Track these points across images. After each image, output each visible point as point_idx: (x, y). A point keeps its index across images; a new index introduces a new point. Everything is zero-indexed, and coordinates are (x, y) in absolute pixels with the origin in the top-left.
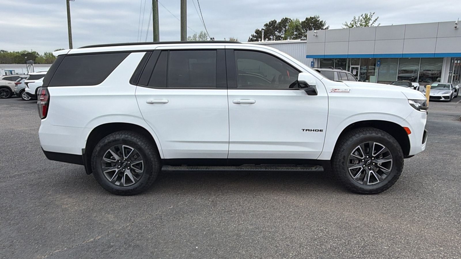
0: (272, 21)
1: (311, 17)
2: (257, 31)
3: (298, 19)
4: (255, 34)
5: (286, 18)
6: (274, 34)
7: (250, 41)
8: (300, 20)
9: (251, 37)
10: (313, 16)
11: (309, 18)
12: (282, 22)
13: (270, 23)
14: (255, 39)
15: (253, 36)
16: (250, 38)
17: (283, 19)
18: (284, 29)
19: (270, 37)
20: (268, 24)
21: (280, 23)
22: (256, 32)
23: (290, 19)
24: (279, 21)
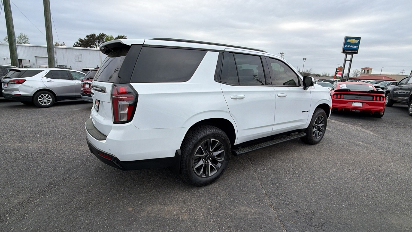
0: (92, 34)
1: (121, 36)
2: (80, 39)
3: (112, 35)
4: (79, 42)
5: (102, 34)
6: (95, 44)
7: (75, 47)
8: (113, 37)
9: (76, 44)
10: (122, 35)
11: (120, 36)
12: (100, 36)
13: (90, 35)
14: (79, 45)
15: (78, 43)
16: (74, 44)
17: (101, 34)
18: (102, 41)
19: (92, 45)
20: (89, 36)
21: (98, 37)
22: (79, 41)
23: (106, 35)
24: (97, 35)
